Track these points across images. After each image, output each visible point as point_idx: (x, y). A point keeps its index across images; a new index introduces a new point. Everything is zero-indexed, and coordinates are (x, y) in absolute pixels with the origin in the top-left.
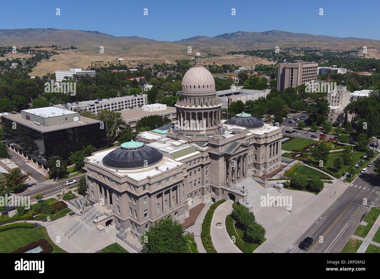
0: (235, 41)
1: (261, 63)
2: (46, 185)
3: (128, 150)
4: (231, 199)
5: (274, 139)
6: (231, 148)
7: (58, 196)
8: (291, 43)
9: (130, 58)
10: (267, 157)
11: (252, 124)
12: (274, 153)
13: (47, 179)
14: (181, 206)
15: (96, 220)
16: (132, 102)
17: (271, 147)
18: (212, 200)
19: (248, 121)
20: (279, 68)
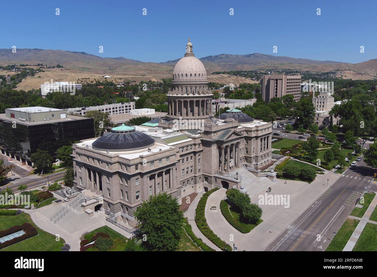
0: (220, 63)
1: (245, 82)
2: (30, 179)
3: (119, 134)
4: (224, 187)
5: (264, 133)
6: (224, 135)
7: (42, 188)
8: (273, 65)
9: (116, 76)
10: (258, 150)
11: (243, 118)
12: (264, 148)
13: (31, 174)
14: (174, 191)
15: (84, 204)
16: (119, 109)
17: (261, 141)
18: (204, 190)
19: (239, 116)
20: (263, 80)
